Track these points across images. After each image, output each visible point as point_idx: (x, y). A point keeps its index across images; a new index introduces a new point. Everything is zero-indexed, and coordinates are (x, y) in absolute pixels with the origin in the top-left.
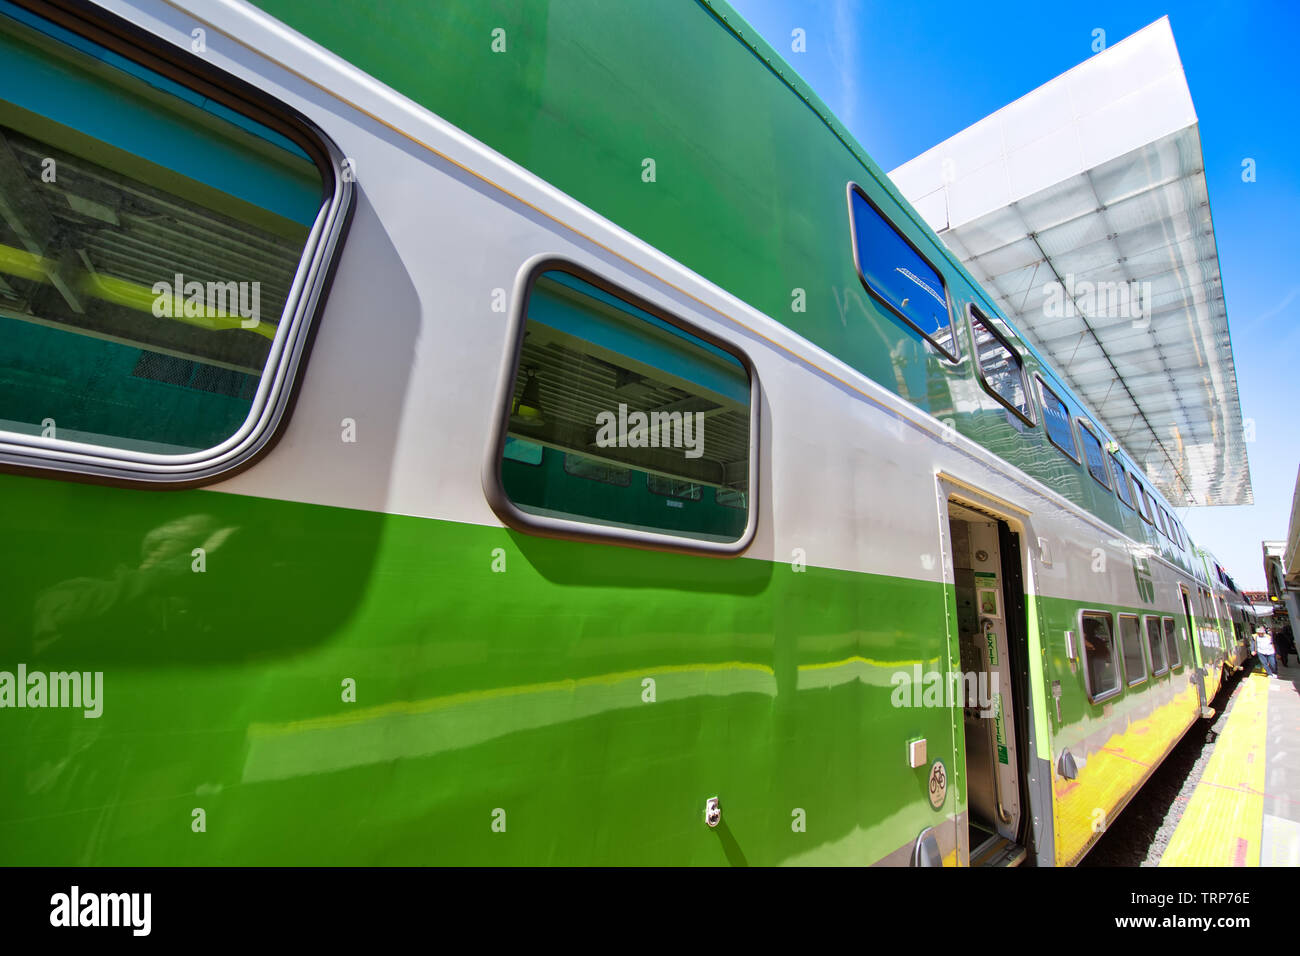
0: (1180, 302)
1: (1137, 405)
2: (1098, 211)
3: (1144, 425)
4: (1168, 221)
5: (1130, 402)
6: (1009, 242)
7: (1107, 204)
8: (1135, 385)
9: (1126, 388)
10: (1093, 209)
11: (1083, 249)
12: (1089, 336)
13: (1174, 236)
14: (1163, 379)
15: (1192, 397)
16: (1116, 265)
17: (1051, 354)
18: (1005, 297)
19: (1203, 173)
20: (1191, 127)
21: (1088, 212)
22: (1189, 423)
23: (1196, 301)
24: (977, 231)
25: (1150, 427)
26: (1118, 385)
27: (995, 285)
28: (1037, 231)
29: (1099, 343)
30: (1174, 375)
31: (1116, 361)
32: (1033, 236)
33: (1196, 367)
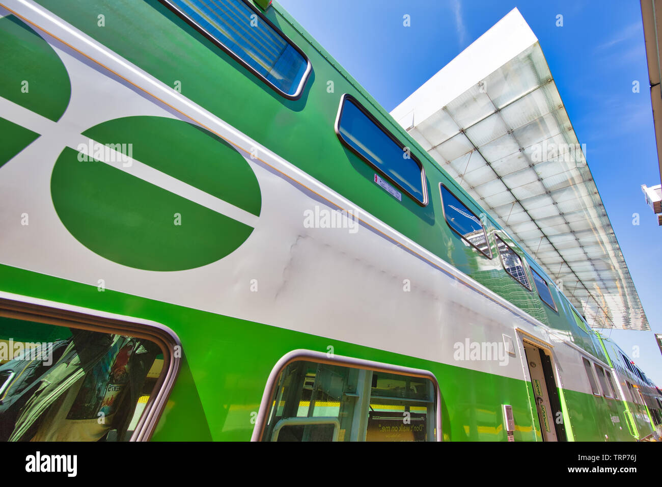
0: (567, 181)
1: (561, 256)
2: (496, 112)
3: (568, 270)
4: (542, 120)
5: (555, 253)
6: (451, 136)
7: (500, 107)
8: (556, 241)
9: (551, 243)
10: (493, 112)
11: (495, 141)
12: (517, 205)
13: (549, 132)
14: (571, 238)
15: (593, 252)
16: (519, 153)
17: (500, 217)
18: (461, 176)
19: (553, 81)
20: (535, 45)
21: (490, 114)
22: (596, 270)
23: (577, 181)
24: (429, 128)
25: (573, 272)
26: (545, 241)
27: (452, 167)
28: (465, 128)
29: (526, 211)
30: (578, 235)
31: (540, 224)
32: (463, 132)
33: (590, 230)
